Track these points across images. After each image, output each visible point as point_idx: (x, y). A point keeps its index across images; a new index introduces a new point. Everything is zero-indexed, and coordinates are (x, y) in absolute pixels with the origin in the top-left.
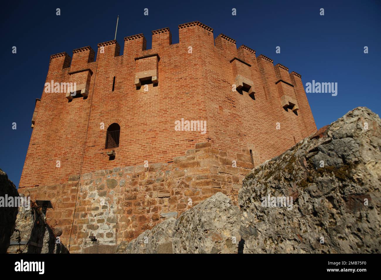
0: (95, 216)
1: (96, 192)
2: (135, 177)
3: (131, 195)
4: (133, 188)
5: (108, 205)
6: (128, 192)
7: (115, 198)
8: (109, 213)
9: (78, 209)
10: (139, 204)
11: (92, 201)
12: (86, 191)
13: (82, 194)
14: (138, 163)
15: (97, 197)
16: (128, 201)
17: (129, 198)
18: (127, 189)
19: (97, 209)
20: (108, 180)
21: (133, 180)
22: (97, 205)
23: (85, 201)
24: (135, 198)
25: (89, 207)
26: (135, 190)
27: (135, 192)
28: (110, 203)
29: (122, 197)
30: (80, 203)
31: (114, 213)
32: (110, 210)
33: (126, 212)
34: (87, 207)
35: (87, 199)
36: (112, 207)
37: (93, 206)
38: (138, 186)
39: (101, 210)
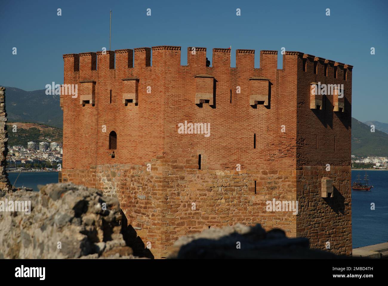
0: (106, 192)
1: (105, 178)
2: (125, 172)
3: (123, 183)
4: (124, 178)
5: (112, 187)
6: (122, 180)
7: (116, 183)
8: (113, 192)
9: (97, 187)
10: (128, 189)
11: (104, 184)
12: (100, 177)
13: (98, 178)
14: (127, 163)
15: (106, 181)
16: (122, 186)
17: (123, 185)
18: (122, 179)
19: (107, 188)
20: (111, 172)
21: (124, 174)
22: (107, 186)
23: (100, 183)
24: (126, 185)
25: (103, 187)
26: (126, 180)
27: (126, 181)
28: (113, 186)
29: (119, 183)
30: (98, 184)
31: (115, 192)
32: (113, 190)
33: (121, 193)
34: (101, 186)
35: (101, 182)
36: (114, 188)
37: (104, 186)
38: (127, 177)
39: (109, 190)
